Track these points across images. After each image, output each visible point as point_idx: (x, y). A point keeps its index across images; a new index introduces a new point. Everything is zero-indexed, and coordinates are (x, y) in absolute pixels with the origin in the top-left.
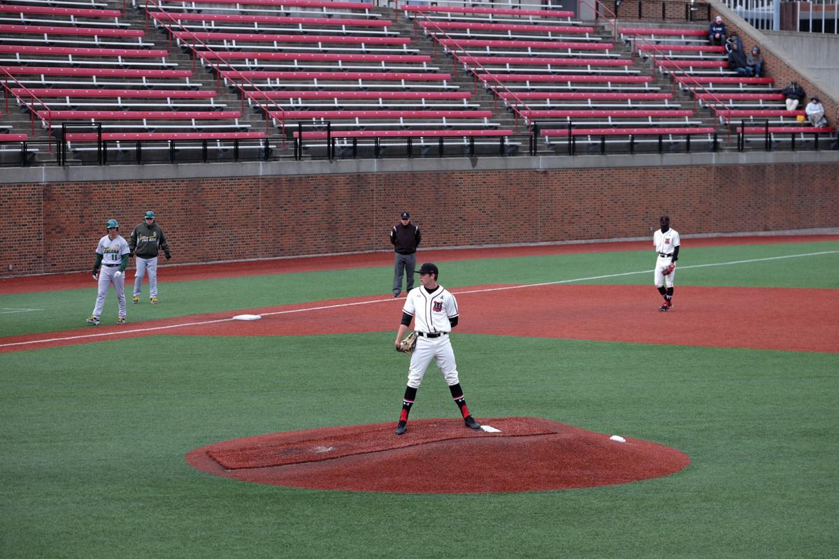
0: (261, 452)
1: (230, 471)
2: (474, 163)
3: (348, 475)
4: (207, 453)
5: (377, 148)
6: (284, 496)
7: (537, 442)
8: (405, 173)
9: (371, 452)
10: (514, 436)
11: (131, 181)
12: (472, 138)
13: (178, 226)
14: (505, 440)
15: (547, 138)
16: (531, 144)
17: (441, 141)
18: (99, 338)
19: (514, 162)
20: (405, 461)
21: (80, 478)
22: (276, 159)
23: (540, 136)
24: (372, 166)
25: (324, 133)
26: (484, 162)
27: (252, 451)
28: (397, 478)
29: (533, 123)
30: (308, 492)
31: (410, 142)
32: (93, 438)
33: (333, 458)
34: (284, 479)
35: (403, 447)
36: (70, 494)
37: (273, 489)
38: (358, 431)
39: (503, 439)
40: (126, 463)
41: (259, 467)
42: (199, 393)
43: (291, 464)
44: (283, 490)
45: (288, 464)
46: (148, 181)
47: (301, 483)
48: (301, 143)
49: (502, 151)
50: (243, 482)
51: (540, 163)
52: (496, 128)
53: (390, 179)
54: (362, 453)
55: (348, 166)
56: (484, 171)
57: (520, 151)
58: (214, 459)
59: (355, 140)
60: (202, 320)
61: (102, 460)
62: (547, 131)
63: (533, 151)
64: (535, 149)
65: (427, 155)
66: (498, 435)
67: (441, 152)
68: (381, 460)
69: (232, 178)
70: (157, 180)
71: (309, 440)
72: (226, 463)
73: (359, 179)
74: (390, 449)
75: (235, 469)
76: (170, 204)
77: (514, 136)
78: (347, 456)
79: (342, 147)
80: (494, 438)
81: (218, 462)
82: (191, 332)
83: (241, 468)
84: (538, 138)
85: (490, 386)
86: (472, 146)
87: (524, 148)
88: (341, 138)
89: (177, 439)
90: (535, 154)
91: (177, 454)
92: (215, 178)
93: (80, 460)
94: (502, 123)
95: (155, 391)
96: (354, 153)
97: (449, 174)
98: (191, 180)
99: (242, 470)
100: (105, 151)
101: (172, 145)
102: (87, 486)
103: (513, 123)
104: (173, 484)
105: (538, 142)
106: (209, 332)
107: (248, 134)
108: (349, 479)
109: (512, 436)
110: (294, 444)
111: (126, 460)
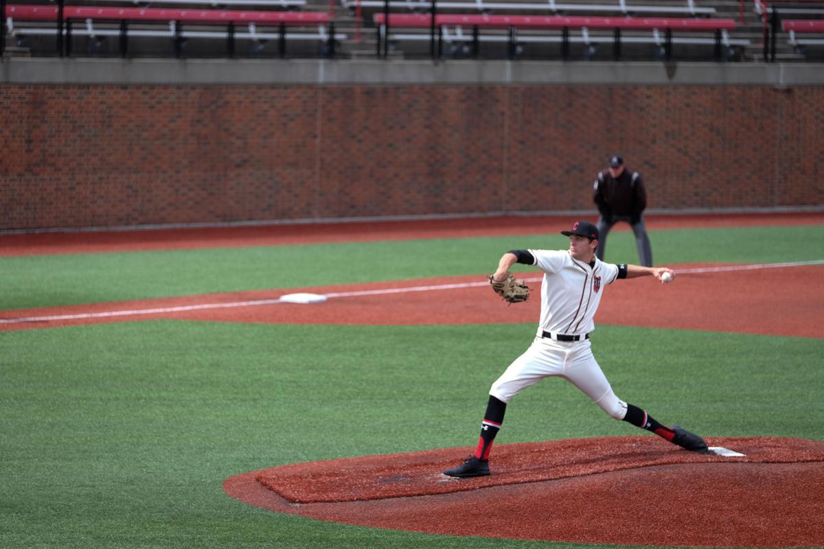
0: (346, 480)
1: (298, 505)
2: (671, 72)
3: (493, 514)
4: (258, 480)
5: (512, 46)
6: (390, 543)
7: (806, 472)
8: (557, 87)
9: (530, 482)
10: (768, 462)
11: (110, 86)
12: (668, 32)
13: (185, 162)
14: (754, 469)
15: (792, 34)
16: (766, 45)
17: (617, 35)
18: (66, 322)
19: (737, 73)
20: (587, 495)
21: (53, 509)
22: (346, 56)
23: (782, 32)
24: (503, 72)
25: (426, 18)
26: (688, 72)
27: (332, 479)
28: (575, 521)
29: (770, 10)
30: (428, 537)
31: (565, 35)
32: (70, 456)
33: (468, 490)
34: (389, 519)
35: (583, 475)
36: (38, 530)
37: (371, 533)
38: (505, 452)
39: (750, 466)
40: (126, 491)
41: (345, 501)
42: (236, 399)
43: (398, 497)
44: (388, 534)
45: (393, 497)
46: (139, 86)
47: (415, 524)
48: (387, 33)
49: (717, 54)
50: (320, 522)
51: (780, 75)
52: (708, 16)
53: (533, 95)
54: (515, 483)
55: (464, 72)
56: (688, 86)
57: (747, 54)
58: (271, 489)
59: (475, 29)
60: (231, 300)
61: (87, 486)
62: (792, 23)
63: (770, 53)
64: (774, 51)
65: (593, 58)
66: (741, 459)
67: (617, 52)
68: (547, 493)
69: (273, 86)
70: (152, 86)
71: (426, 464)
72: (289, 493)
73: (481, 94)
74: (560, 478)
75: (307, 503)
76: (172, 125)
77: (738, 30)
78: (490, 486)
79: (455, 42)
80: (734, 465)
81: (278, 493)
82: (214, 317)
83: (315, 501)
84: (779, 35)
85: (715, 402)
86: (668, 46)
87: (755, 51)
88: (452, 26)
89: (207, 461)
90: (773, 60)
91: (209, 481)
92: (246, 86)
93: (50, 486)
94: (718, 8)
95: (164, 394)
96: (476, 51)
97: (629, 91)
98: (207, 87)
99: (318, 504)
100: (69, 36)
101: (178, 30)
102: (64, 520)
103: (736, 9)
104: (206, 521)
105: (778, 41)
106: (245, 317)
107: (300, 16)
108: (494, 520)
109: (764, 462)
110: (403, 468)
111: (127, 488)
